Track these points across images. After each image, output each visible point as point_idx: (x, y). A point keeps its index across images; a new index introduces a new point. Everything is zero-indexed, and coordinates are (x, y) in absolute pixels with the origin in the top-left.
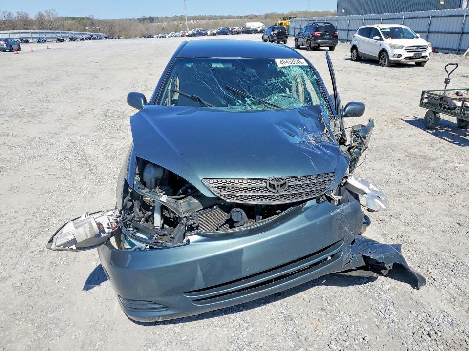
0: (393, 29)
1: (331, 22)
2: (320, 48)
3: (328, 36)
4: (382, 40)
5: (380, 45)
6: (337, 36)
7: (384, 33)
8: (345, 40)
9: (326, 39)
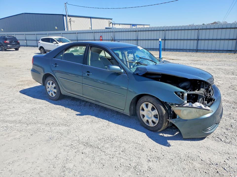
0: (60, 39)
1: (12, 36)
2: (7, 49)
3: (14, 43)
4: (58, 43)
5: (58, 46)
6: (19, 43)
7: (57, 40)
8: (26, 46)
9: (14, 44)
